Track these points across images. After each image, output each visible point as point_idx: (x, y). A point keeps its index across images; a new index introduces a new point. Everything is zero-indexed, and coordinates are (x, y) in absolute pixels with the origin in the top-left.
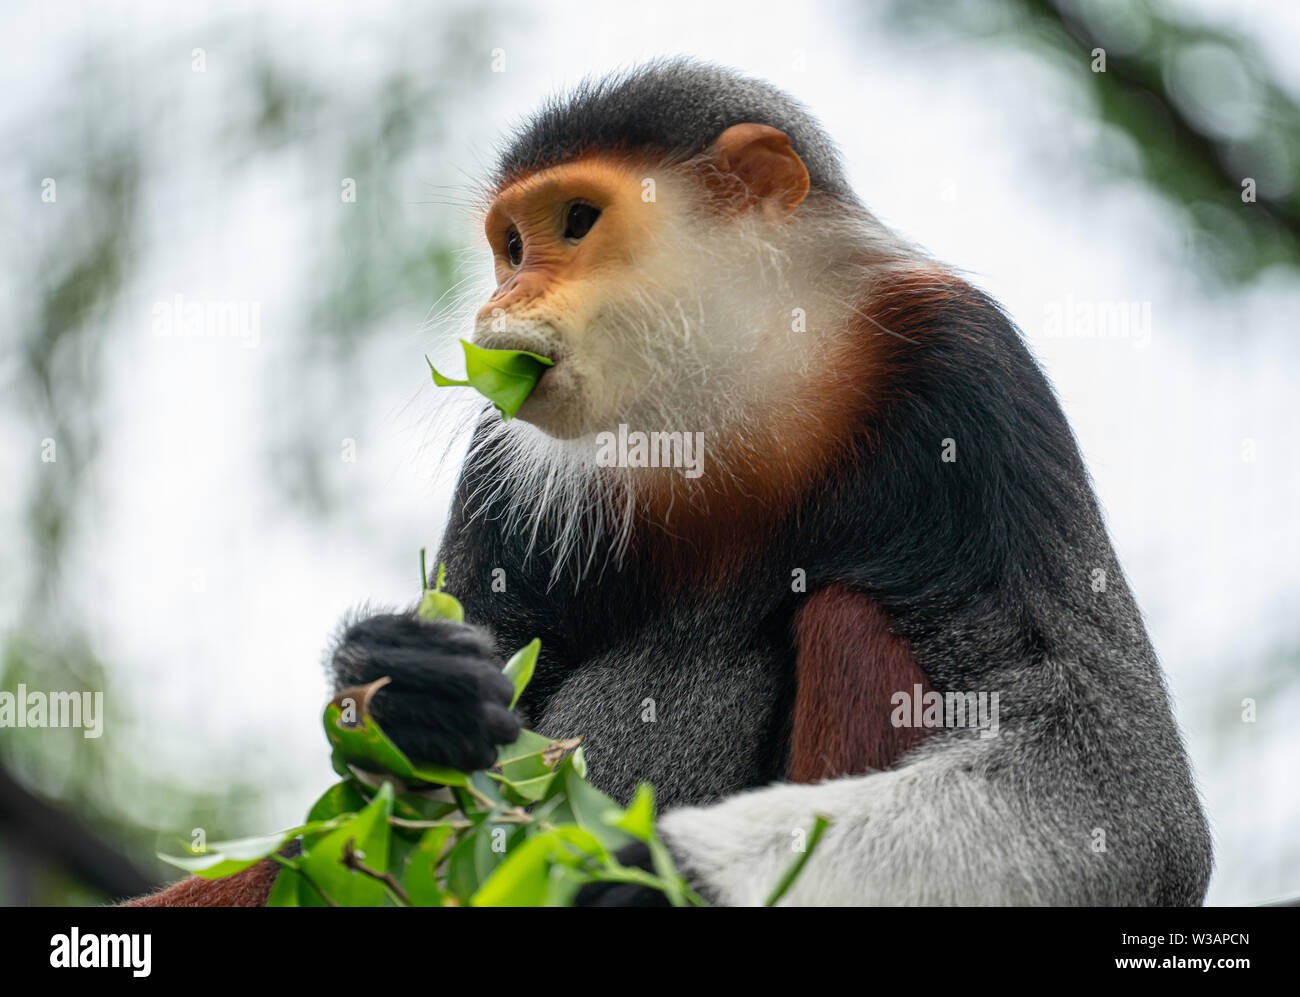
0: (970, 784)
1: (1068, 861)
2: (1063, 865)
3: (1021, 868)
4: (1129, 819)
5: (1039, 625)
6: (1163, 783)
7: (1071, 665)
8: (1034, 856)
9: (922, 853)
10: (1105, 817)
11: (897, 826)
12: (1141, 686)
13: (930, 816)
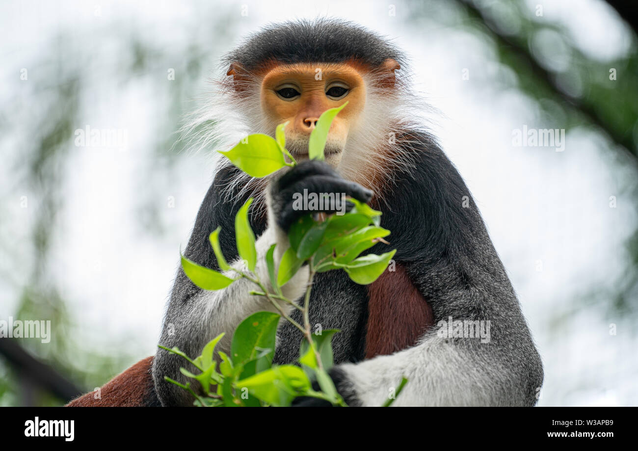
0: (450, 348)
1: (494, 376)
2: (492, 378)
3: (477, 382)
4: (511, 355)
5: (466, 271)
6: (522, 339)
7: (481, 289)
8: (481, 376)
9: (439, 380)
10: (503, 355)
11: (428, 370)
12: (509, 299)
13: (439, 365)
